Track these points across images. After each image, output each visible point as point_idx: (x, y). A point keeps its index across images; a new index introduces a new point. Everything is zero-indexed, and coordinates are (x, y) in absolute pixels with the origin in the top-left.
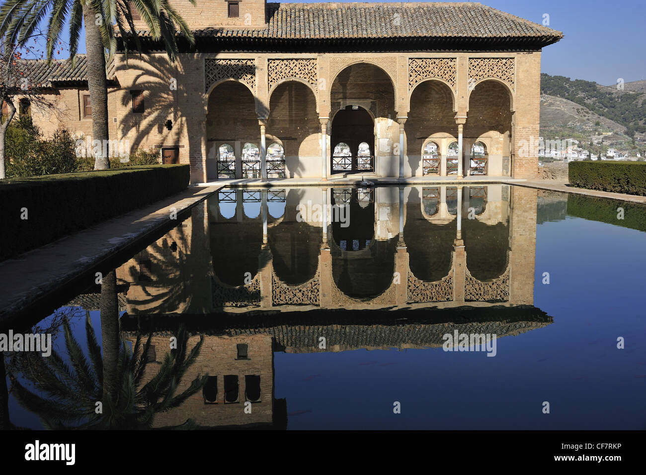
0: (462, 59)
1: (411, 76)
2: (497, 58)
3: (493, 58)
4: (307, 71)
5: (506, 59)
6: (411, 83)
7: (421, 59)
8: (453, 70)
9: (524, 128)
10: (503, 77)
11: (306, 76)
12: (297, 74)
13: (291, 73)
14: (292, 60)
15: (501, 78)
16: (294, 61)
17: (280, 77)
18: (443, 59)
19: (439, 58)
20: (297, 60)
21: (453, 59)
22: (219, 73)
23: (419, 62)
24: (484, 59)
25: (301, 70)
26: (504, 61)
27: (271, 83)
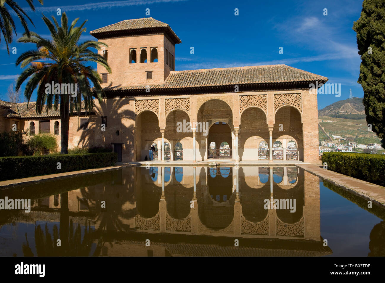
0: (270, 95)
1: (241, 105)
2: (291, 94)
3: (289, 94)
4: (185, 104)
5: (296, 94)
6: (241, 109)
7: (247, 96)
8: (265, 101)
9: (308, 133)
10: (295, 104)
11: (185, 107)
12: (180, 106)
13: (177, 106)
14: (178, 99)
15: (293, 104)
16: (179, 99)
17: (172, 108)
18: (259, 95)
19: (257, 95)
20: (180, 99)
21: (265, 95)
22: (142, 107)
23: (246, 97)
24: (283, 94)
25: (182, 104)
26: (295, 95)
27: (167, 111)
